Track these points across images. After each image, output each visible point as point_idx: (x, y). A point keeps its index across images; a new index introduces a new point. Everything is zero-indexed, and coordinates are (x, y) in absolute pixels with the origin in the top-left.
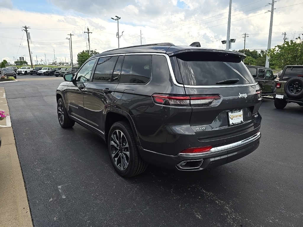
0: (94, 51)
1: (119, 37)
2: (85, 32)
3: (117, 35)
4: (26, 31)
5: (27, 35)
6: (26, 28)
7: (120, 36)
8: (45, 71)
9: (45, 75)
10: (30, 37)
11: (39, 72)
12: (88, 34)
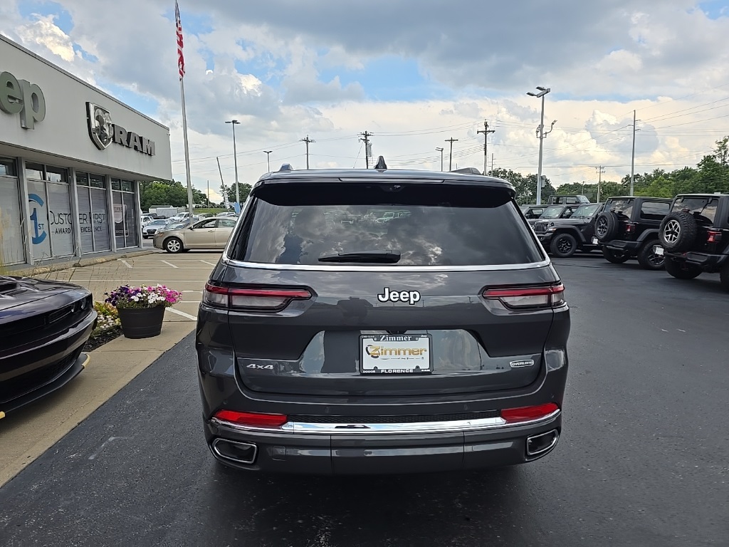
0: (508, 171)
1: (544, 136)
2: (478, 132)
3: (537, 132)
4: (366, 141)
5: (366, 149)
6: (366, 135)
7: (546, 133)
10: (370, 153)
12: (486, 134)
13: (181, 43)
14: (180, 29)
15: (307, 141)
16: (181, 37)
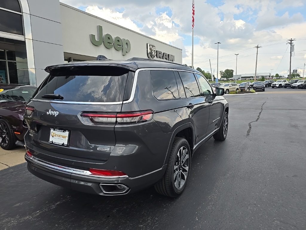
4: (291, 43)
5: (291, 47)
6: (291, 41)
8: (300, 84)
9: (299, 88)
10: (293, 49)
11: (294, 85)
13: (193, 14)
14: (194, 8)
15: (258, 47)
16: (194, 11)
